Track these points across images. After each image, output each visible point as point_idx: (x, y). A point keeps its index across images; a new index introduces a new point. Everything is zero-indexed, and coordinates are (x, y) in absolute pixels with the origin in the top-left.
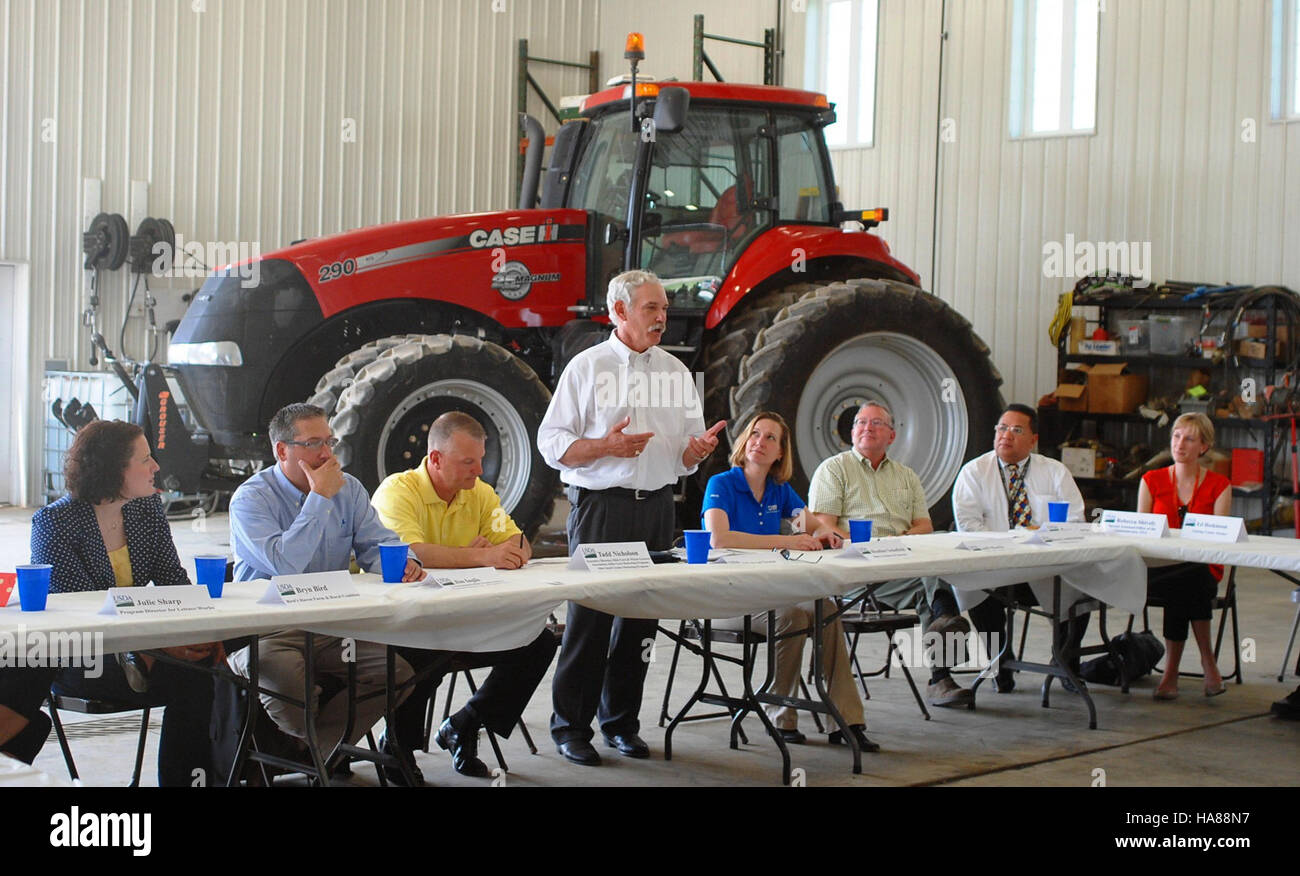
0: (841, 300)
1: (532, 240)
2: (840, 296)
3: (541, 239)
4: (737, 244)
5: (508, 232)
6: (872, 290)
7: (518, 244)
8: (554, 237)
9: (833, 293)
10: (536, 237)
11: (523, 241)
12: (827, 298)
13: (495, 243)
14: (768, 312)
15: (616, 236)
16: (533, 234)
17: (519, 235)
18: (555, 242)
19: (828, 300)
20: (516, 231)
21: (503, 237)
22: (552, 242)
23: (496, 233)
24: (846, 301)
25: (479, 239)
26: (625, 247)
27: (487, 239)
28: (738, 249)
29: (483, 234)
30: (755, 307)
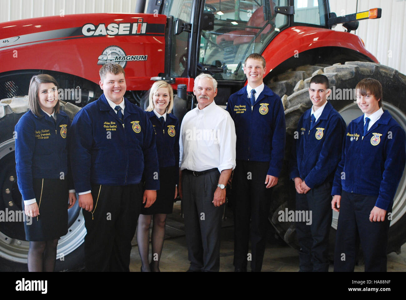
0: (345, 76)
1: (128, 33)
2: (343, 73)
3: (134, 32)
4: (265, 38)
5: (110, 26)
6: (365, 69)
7: (117, 35)
8: (144, 31)
9: (338, 70)
10: (131, 30)
11: (121, 32)
12: (335, 73)
13: (101, 33)
14: (287, 84)
15: (183, 28)
16: (129, 29)
17: (118, 28)
18: (143, 34)
19: (336, 75)
20: (116, 26)
21: (107, 29)
22: (141, 35)
23: (102, 27)
24: (348, 77)
25: (89, 30)
26: (189, 37)
27: (95, 30)
28: (266, 40)
29: (92, 27)
30: (276, 80)
